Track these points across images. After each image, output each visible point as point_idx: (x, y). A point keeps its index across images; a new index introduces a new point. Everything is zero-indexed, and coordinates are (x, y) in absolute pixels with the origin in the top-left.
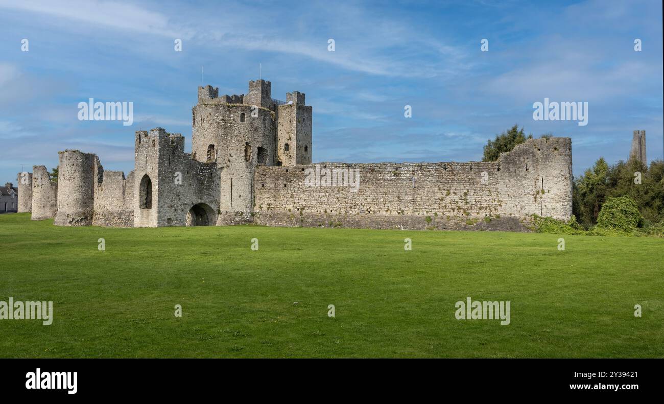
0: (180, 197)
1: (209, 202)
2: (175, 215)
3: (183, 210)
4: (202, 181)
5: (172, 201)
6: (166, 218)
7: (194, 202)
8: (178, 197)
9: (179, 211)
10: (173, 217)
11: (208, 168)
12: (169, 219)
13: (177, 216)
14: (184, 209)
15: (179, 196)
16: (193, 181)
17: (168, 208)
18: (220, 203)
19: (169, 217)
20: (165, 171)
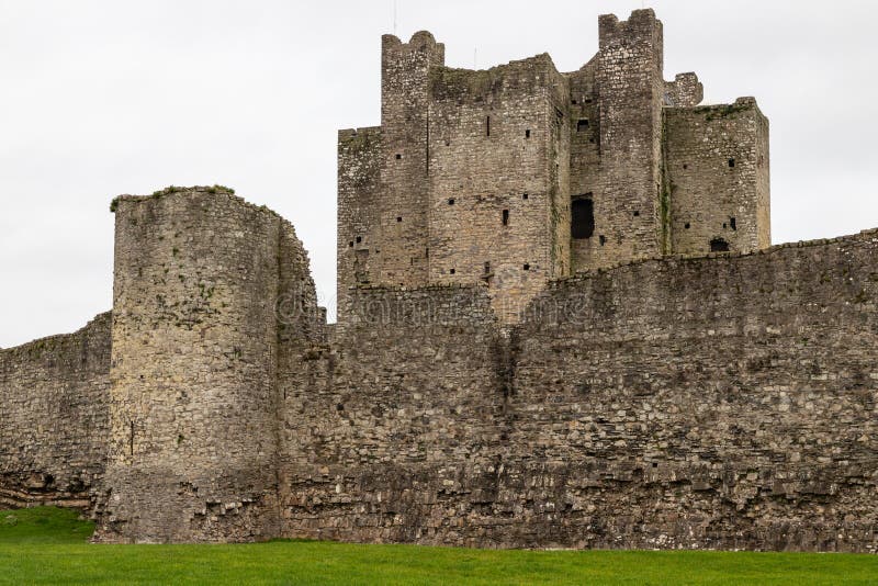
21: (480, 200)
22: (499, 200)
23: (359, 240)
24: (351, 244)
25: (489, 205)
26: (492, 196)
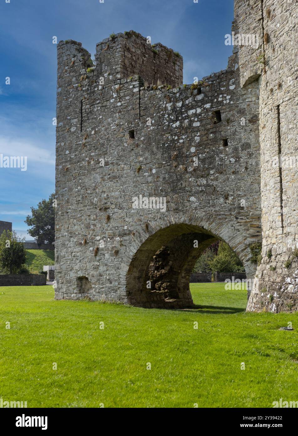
0: (110, 212)
1: (209, 218)
2: (96, 268)
3: (117, 252)
4: (180, 149)
5: (88, 227)
6: (73, 275)
7: (153, 224)
8: (103, 215)
9: (107, 256)
10: (91, 274)
11: (200, 97)
12: (81, 279)
13: (102, 269)
14: (122, 250)
15: (106, 209)
16: (147, 154)
17: (78, 249)
18: (259, 218)
19: (80, 274)
20: (70, 149)
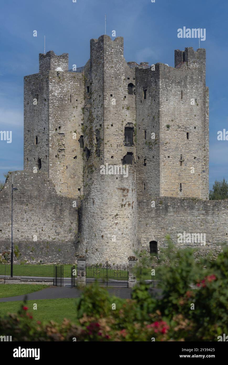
21: (179, 127)
22: (186, 128)
23: (60, 127)
24: (56, 129)
25: (182, 129)
26: (183, 126)
